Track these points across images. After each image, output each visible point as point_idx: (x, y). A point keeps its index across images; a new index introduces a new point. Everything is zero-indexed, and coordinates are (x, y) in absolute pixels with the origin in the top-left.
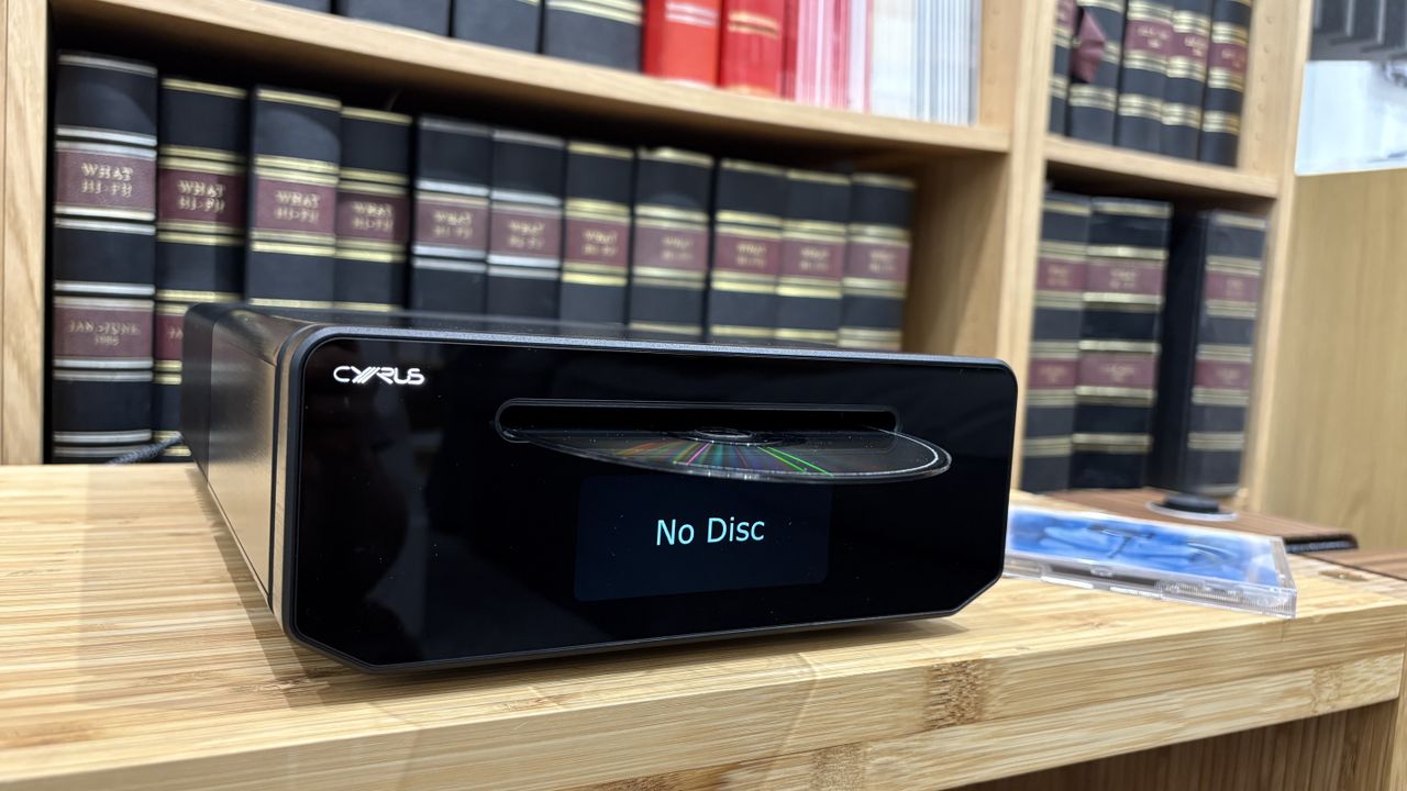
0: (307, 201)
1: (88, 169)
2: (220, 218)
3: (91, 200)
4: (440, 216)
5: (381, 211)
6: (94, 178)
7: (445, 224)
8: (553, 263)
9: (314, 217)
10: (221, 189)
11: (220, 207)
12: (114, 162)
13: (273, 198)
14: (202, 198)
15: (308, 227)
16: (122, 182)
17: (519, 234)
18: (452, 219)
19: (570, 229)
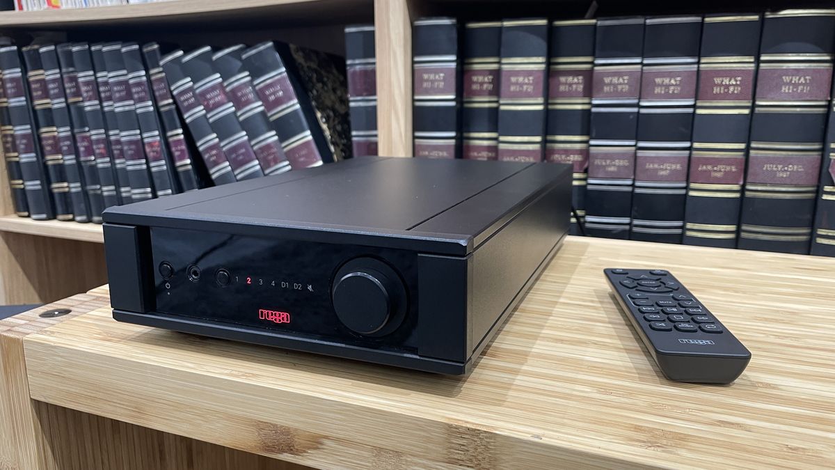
0: (526, 81)
1: (426, 76)
2: (491, 93)
3: (427, 92)
4: (607, 80)
5: (576, 80)
6: (427, 80)
7: (610, 84)
8: (691, 103)
9: (530, 89)
10: (491, 77)
11: (491, 87)
12: (436, 71)
13: (509, 80)
14: (482, 84)
15: (528, 95)
16: (440, 81)
17: (661, 85)
18: (615, 80)
19: (702, 77)
